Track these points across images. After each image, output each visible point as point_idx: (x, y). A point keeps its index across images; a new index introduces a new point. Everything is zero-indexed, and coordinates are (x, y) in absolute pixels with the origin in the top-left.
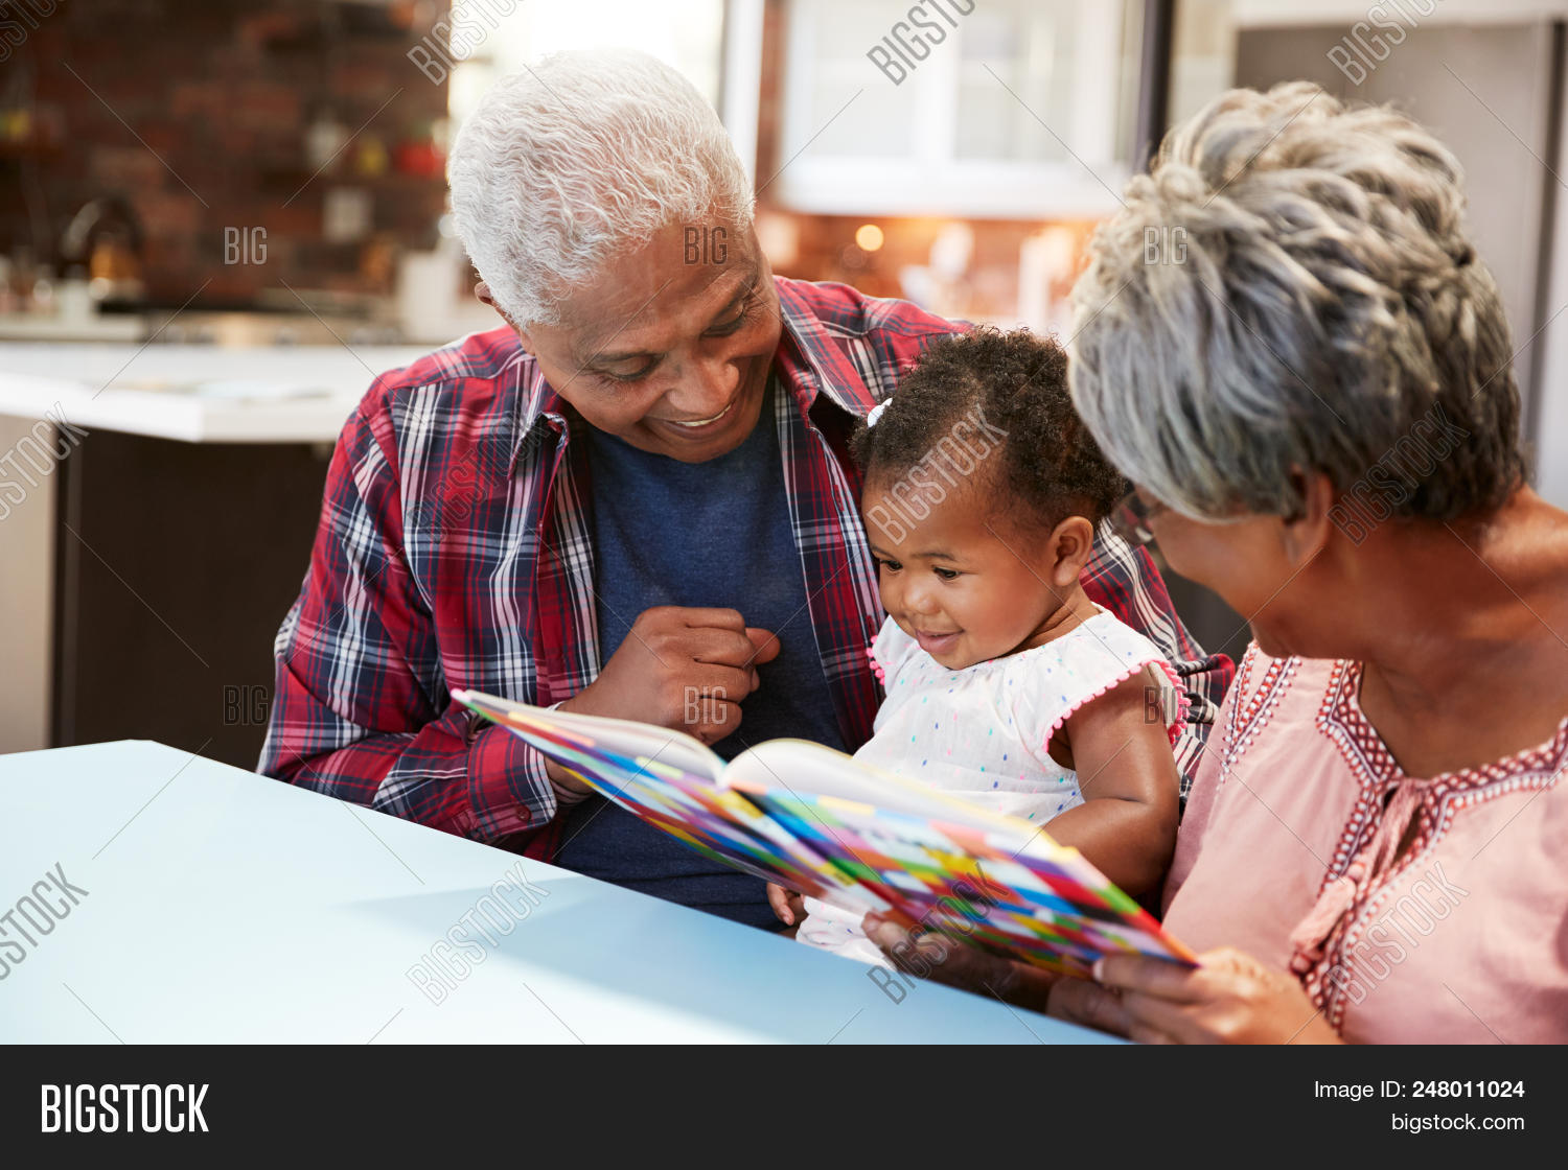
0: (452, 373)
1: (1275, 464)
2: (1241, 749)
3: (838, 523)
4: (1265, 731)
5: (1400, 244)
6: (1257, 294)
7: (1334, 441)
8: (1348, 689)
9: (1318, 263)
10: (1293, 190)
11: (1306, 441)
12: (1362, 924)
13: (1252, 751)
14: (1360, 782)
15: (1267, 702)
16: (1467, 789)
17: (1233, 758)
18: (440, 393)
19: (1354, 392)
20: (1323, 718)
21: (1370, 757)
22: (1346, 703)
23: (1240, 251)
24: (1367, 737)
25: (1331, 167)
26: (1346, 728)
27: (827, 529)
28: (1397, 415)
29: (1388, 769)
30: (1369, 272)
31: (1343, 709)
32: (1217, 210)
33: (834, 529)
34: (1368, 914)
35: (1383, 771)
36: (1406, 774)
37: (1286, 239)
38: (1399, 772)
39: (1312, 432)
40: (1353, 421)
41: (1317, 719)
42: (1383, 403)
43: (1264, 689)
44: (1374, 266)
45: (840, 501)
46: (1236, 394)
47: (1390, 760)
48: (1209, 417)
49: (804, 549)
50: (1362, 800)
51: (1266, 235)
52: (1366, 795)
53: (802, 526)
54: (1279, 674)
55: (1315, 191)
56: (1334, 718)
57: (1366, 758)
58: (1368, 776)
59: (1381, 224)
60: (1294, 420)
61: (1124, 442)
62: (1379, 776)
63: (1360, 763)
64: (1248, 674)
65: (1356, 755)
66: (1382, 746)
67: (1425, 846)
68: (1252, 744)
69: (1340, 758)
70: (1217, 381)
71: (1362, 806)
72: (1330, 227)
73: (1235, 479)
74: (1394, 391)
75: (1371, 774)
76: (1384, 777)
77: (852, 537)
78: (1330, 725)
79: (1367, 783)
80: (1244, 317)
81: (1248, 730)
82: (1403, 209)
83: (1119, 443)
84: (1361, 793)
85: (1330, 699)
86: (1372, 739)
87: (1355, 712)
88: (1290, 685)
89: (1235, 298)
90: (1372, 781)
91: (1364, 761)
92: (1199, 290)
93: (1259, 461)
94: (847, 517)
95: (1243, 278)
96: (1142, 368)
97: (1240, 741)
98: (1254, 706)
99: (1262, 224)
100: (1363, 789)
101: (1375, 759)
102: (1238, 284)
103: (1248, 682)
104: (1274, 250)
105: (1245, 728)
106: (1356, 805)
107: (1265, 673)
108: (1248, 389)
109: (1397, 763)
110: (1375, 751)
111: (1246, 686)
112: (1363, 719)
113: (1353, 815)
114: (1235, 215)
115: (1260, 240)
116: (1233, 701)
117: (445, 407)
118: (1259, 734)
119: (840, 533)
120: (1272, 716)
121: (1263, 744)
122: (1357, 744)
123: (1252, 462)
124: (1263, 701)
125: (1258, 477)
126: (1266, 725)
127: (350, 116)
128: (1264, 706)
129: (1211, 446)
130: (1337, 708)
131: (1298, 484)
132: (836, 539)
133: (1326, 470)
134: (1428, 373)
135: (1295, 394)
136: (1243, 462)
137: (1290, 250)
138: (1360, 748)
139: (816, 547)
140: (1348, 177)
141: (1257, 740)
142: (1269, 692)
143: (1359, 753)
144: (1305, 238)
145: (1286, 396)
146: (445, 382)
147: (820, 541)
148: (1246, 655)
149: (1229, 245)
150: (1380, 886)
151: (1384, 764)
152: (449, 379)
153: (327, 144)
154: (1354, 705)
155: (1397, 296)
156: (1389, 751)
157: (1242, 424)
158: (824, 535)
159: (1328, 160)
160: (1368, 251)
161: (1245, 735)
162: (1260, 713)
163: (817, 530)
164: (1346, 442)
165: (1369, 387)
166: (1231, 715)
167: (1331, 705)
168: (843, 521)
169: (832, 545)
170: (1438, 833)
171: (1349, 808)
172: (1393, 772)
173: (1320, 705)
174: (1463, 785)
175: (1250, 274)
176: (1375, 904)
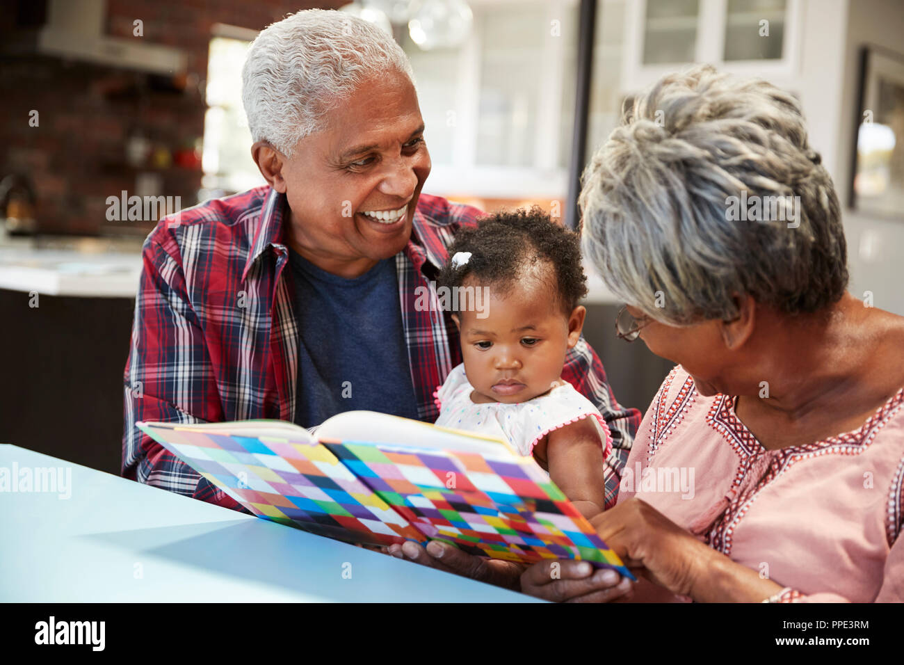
0: (209, 218)
1: (724, 292)
2: (665, 436)
3: (431, 330)
4: (679, 426)
5: (788, 159)
6: (708, 195)
7: (759, 277)
8: (728, 403)
9: (744, 174)
10: (724, 132)
11: (743, 279)
12: (735, 523)
13: (671, 438)
14: (740, 456)
15: (680, 409)
16: (804, 452)
17: (660, 441)
18: (202, 229)
19: (770, 249)
20: (710, 417)
21: (745, 442)
22: (727, 411)
23: (693, 170)
24: (742, 432)
25: (740, 116)
26: (728, 426)
27: (423, 334)
28: (794, 258)
29: (756, 448)
30: (772, 177)
31: (725, 414)
32: (676, 147)
33: (428, 333)
34: (739, 517)
35: (753, 449)
36: (767, 450)
37: (723, 162)
38: (763, 449)
39: (746, 273)
40: (769, 264)
41: (707, 417)
42: (786, 253)
43: (678, 401)
44: (774, 172)
45: (435, 318)
46: (700, 254)
47: (757, 443)
48: (683, 269)
49: (410, 344)
50: (742, 466)
51: (709, 160)
52: (744, 463)
53: (410, 331)
54: (687, 393)
55: (735, 132)
56: (718, 418)
57: (743, 443)
58: (745, 452)
59: (774, 147)
60: (737, 267)
61: (627, 286)
62: (751, 452)
63: (740, 446)
64: (666, 393)
65: (736, 442)
66: (751, 436)
67: (773, 479)
68: (671, 433)
69: (725, 443)
70: (688, 249)
71: (742, 469)
72: (749, 152)
73: (700, 302)
74: (792, 245)
75: (747, 451)
76: (755, 452)
77: (439, 338)
78: (715, 422)
79: (744, 456)
80: (701, 210)
81: (669, 425)
82: (784, 137)
83: (623, 285)
84: (741, 462)
85: (716, 407)
86: (745, 432)
87: (733, 417)
88: (694, 401)
89: (694, 198)
90: (747, 455)
91: (742, 445)
92: (672, 195)
93: (714, 291)
94: (437, 327)
95: (698, 187)
96: (637, 242)
97: (664, 432)
98: (671, 411)
99: (707, 153)
100: (742, 459)
101: (748, 443)
102: (696, 190)
103: (666, 397)
104: (717, 169)
105: (667, 424)
106: (739, 469)
107: (678, 393)
108: (707, 251)
109: (761, 444)
110: (748, 439)
111: (664, 400)
112: (738, 421)
113: (737, 475)
114: (689, 150)
115: (707, 164)
116: (656, 409)
117: (205, 236)
118: (675, 428)
119: (431, 336)
120: (683, 418)
121: (678, 434)
122: (737, 435)
123: (710, 293)
124: (677, 409)
125: (714, 300)
126: (679, 423)
127: (151, 135)
128: (678, 412)
129: (685, 286)
130: (721, 413)
131: (736, 302)
132: (428, 340)
133: (754, 294)
134: (809, 232)
135: (736, 251)
136: (705, 292)
137: (728, 168)
138: (738, 438)
139: (416, 344)
140: (752, 121)
141: (673, 431)
142: (681, 404)
143: (738, 440)
144: (735, 161)
145: (731, 253)
146: (204, 224)
147: (419, 340)
148: (665, 382)
149: (686, 167)
150: (745, 500)
151: (753, 446)
152: (207, 222)
153: (138, 150)
154: (732, 413)
155: (789, 189)
156: (756, 438)
157: (704, 271)
158: (422, 337)
159: (736, 112)
160: (770, 164)
161: (666, 428)
162: (676, 416)
163: (418, 334)
164: (765, 276)
165: (778, 244)
166: (655, 417)
167: (716, 410)
168: (435, 329)
169: (426, 343)
170: (782, 472)
171: (734, 472)
172: (759, 449)
173: (709, 409)
174: (802, 451)
175: (703, 184)
176: (742, 511)
